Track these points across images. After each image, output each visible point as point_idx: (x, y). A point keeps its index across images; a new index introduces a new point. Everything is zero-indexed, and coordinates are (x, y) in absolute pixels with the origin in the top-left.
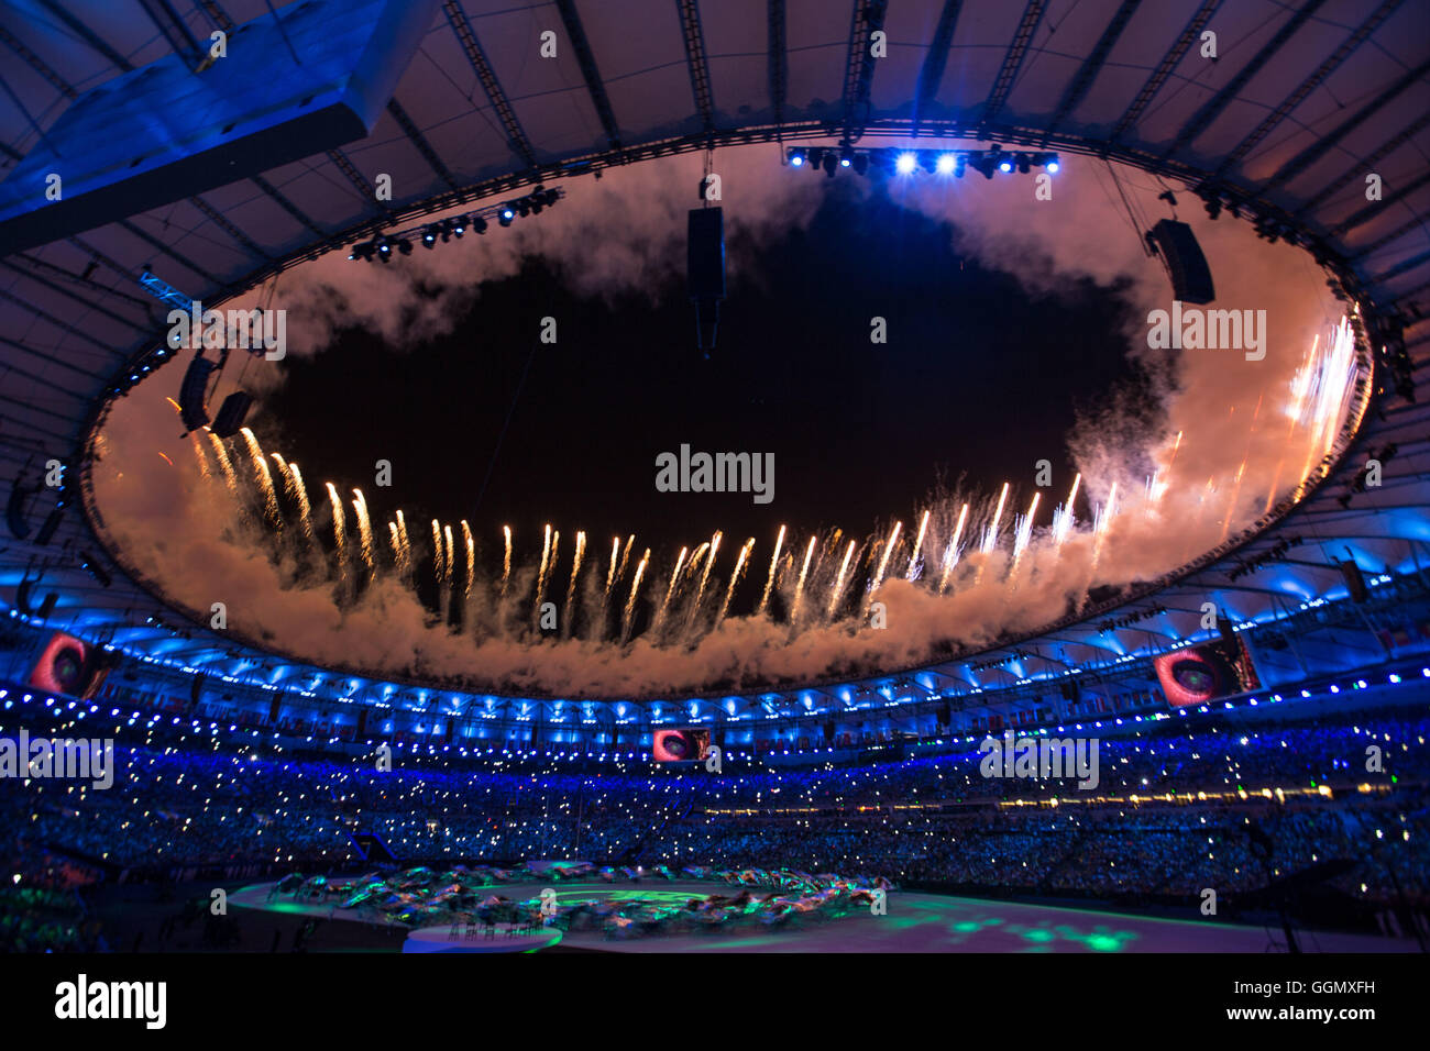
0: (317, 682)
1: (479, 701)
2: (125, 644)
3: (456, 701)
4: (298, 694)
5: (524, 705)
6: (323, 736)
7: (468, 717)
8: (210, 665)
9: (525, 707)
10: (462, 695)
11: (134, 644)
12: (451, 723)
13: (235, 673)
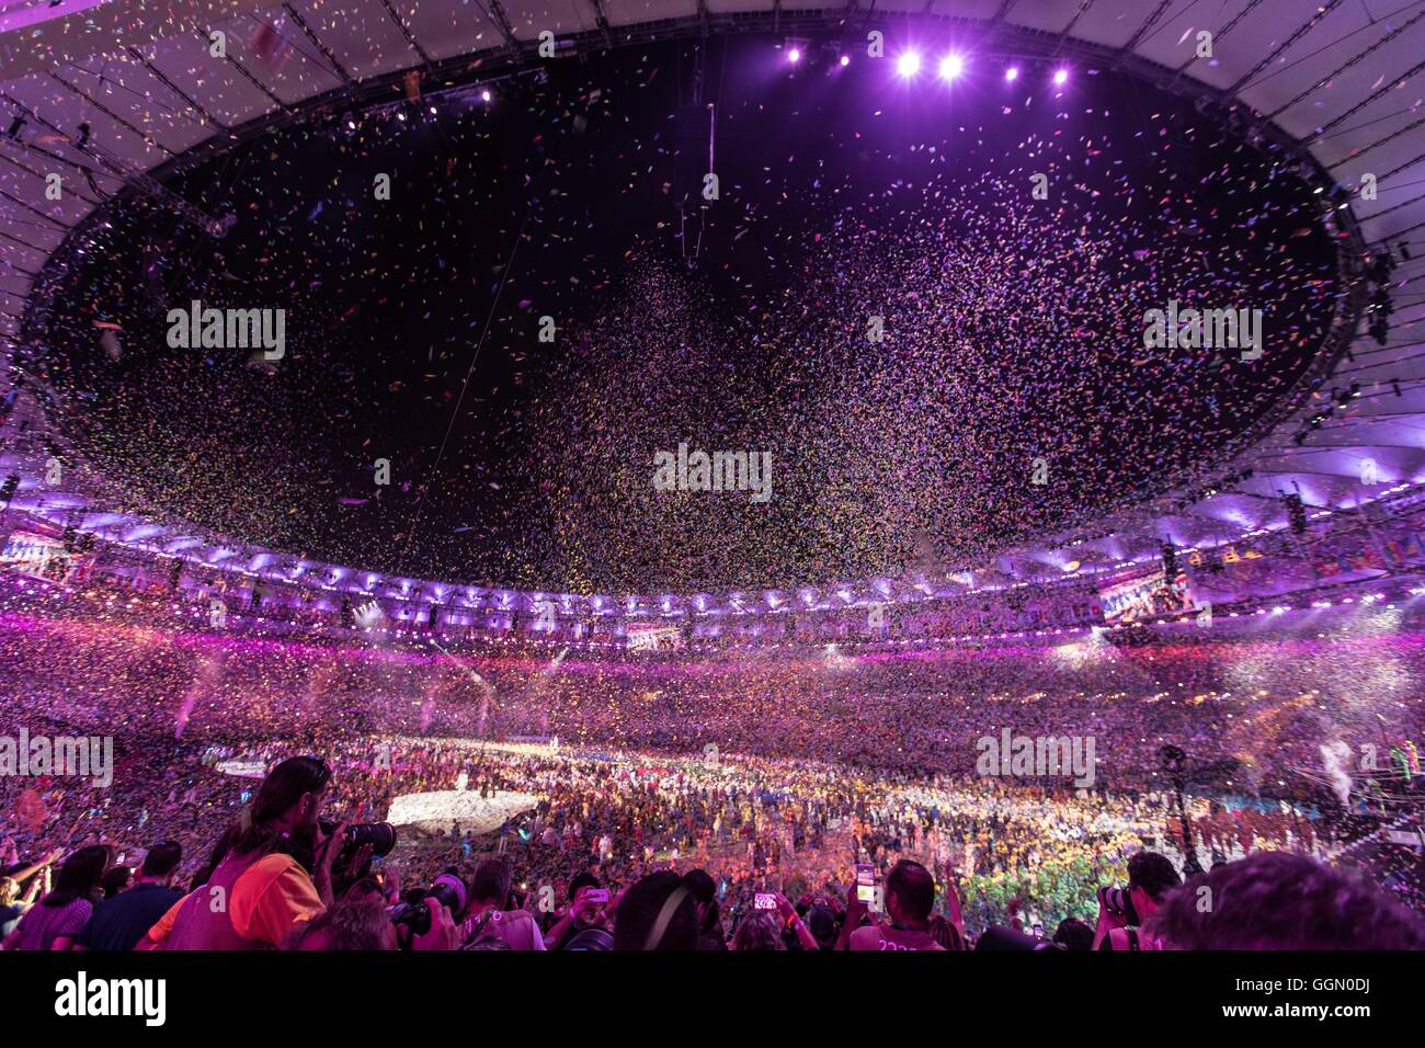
0: (299, 570)
1: (462, 591)
2: (96, 529)
3: (439, 591)
4: (280, 582)
5: (505, 596)
6: (308, 621)
7: (451, 607)
8: (188, 551)
9: (506, 598)
10: (443, 585)
11: (106, 528)
12: (434, 611)
13: (214, 560)
